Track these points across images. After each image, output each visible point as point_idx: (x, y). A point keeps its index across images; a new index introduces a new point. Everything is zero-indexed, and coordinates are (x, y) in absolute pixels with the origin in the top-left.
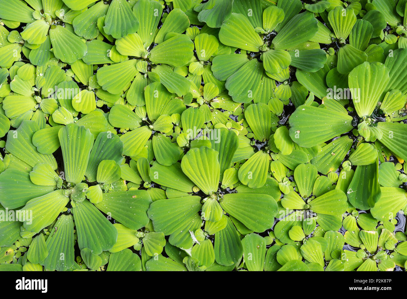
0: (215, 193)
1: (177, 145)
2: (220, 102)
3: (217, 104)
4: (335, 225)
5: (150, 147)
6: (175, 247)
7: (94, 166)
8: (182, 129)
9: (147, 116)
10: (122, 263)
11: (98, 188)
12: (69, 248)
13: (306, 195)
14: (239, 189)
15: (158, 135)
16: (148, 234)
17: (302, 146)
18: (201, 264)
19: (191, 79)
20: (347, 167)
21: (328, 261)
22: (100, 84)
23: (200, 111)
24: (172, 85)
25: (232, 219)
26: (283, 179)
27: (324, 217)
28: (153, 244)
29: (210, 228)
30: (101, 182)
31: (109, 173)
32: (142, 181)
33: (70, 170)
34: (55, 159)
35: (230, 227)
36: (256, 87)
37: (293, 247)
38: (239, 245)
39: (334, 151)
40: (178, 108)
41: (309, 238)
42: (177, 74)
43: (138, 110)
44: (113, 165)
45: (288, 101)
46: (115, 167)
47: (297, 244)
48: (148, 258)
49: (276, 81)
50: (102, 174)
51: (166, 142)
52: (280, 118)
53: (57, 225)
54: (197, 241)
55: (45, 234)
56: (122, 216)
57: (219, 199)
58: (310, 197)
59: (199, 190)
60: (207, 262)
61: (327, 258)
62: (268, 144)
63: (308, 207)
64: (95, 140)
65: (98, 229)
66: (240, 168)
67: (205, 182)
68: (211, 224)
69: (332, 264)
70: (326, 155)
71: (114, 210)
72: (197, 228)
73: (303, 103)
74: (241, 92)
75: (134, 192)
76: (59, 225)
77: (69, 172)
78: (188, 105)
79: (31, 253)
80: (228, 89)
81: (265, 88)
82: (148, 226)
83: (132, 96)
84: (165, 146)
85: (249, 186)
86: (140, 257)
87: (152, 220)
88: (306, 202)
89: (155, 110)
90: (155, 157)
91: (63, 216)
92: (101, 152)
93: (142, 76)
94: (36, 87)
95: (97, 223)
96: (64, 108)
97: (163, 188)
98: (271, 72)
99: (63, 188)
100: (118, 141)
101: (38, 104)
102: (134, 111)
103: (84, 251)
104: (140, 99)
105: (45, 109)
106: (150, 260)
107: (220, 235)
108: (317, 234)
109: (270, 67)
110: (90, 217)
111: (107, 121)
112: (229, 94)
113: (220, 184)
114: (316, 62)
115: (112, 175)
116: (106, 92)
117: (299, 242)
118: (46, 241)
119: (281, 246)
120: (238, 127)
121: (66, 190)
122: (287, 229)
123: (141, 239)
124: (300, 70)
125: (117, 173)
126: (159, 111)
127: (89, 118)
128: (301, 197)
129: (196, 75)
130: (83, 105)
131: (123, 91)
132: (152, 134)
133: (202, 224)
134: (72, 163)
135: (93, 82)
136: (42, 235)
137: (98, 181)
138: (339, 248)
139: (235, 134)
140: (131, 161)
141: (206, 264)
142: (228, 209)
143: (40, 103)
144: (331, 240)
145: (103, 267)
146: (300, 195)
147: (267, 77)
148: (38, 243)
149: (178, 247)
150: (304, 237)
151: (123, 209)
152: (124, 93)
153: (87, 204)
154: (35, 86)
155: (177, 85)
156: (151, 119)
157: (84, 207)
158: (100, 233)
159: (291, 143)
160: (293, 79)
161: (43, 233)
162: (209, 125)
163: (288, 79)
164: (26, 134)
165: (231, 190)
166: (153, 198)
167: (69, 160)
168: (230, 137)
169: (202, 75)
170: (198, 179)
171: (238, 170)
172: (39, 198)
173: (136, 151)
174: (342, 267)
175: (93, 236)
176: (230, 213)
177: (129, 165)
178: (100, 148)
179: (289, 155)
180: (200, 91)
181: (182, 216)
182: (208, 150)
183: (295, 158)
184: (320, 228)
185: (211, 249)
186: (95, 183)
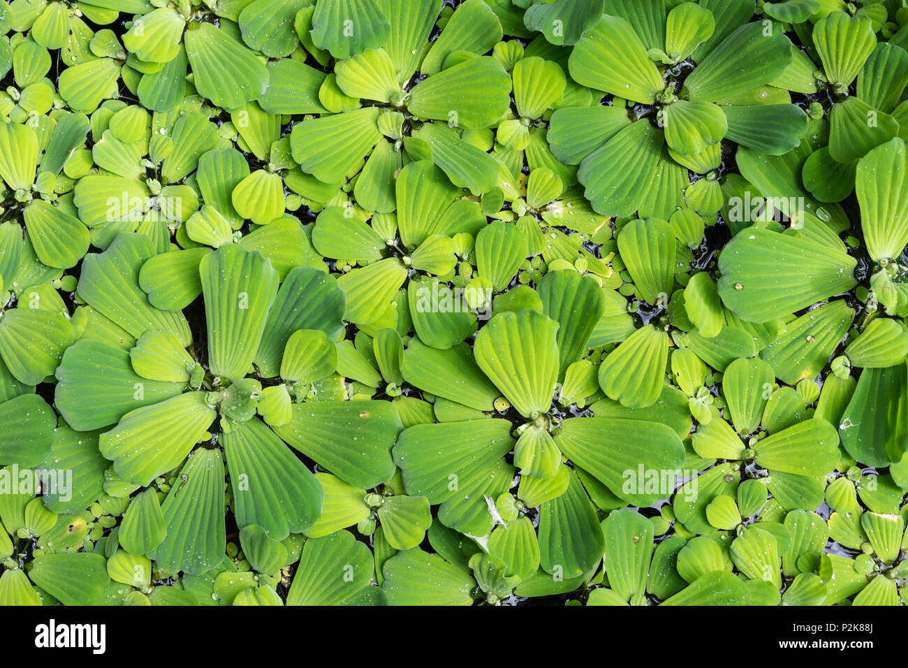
0: (545, 415)
2: (560, 212)
3: (555, 217)
4: (810, 499)
5: (401, 305)
6: (453, 531)
7: (277, 343)
8: (475, 268)
9: (398, 235)
10: (331, 561)
11: (282, 391)
12: (215, 523)
13: (748, 427)
14: (598, 408)
15: (420, 279)
16: (390, 500)
17: (745, 319)
18: (510, 573)
19: (501, 157)
20: (841, 371)
21: (789, 577)
22: (296, 159)
23: (517, 229)
24: (458, 168)
25: (580, 475)
26: (698, 390)
27: (786, 480)
28: (403, 522)
29: (529, 494)
30: (290, 380)
31: (308, 360)
32: (380, 380)
33: (220, 352)
34: (187, 322)
35: (574, 493)
36: (646, 181)
37: (714, 542)
38: (597, 532)
39: (813, 333)
40: (468, 221)
41: (749, 523)
42: (467, 144)
43: (379, 221)
44: (321, 342)
45: (716, 217)
46: (323, 347)
47: (723, 537)
48: (389, 554)
49: (691, 172)
50: (293, 361)
52: (696, 254)
53: (186, 471)
54: (500, 520)
55: (159, 490)
56: (335, 456)
57: (552, 427)
58: (755, 433)
59: (508, 407)
60: (522, 567)
61: (789, 570)
62: (667, 310)
63: (752, 456)
64: (281, 284)
65: (280, 484)
66: (602, 361)
67: (525, 389)
68: (532, 484)
69: (800, 584)
70: (794, 342)
71: (318, 443)
72: (500, 490)
74: (612, 193)
75: (362, 405)
76: (191, 470)
77: (218, 352)
78: (492, 216)
79: (126, 531)
80: (584, 184)
81: (665, 186)
82: (391, 482)
83: (367, 188)
85: (623, 402)
86: (372, 549)
87: (403, 468)
88: (746, 442)
89: (417, 223)
90: (413, 327)
91: (201, 450)
92: (292, 311)
93: (390, 145)
94: (151, 158)
95: (277, 470)
96: (211, 209)
97: (427, 397)
98: (681, 150)
99: (204, 389)
100: (333, 289)
101: (152, 196)
102: (369, 222)
103: (248, 531)
104: (385, 198)
106: (394, 558)
107: (552, 508)
108: (767, 516)
109: (679, 140)
110: (262, 456)
111: (307, 243)
112: (586, 195)
113: (557, 396)
114: (783, 133)
115: (317, 365)
116: (310, 177)
117: (727, 533)
118: (161, 504)
119: (688, 540)
120: (601, 270)
121: (211, 393)
122: (701, 501)
123: (374, 509)
124: (745, 148)
125: (328, 361)
126: (426, 226)
127: (270, 233)
128: (735, 431)
129: (511, 148)
130: (257, 205)
131: (347, 178)
132: (408, 277)
133: (513, 484)
134: (227, 333)
135: (280, 154)
136: (152, 490)
137: (283, 377)
138: (815, 548)
139: (596, 284)
140: (358, 336)
141: (521, 572)
142: (571, 452)
143: (157, 195)
144: (799, 529)
145: (287, 569)
146: (734, 428)
147: (671, 160)
148: (143, 509)
149: (459, 530)
150: (740, 521)
151: (338, 442)
152: (349, 181)
153: (258, 428)
154: (147, 157)
155: (469, 168)
156: (406, 243)
157: (249, 433)
158: (286, 493)
159: (719, 312)
160: (728, 168)
161: (155, 487)
162: (537, 262)
163: (717, 169)
164: (126, 263)
165: (579, 411)
166: (406, 420)
167: (220, 326)
168: (585, 291)
169: (524, 151)
170: (508, 381)
171: (598, 366)
172: (150, 407)
173: (373, 314)
174: (822, 591)
175: (267, 497)
176: (577, 460)
177: (353, 342)
178: (291, 304)
179: (712, 338)
180: (519, 186)
181: (468, 463)
182: (535, 318)
183: (726, 346)
184: (774, 504)
185: (531, 540)
186: (276, 381)
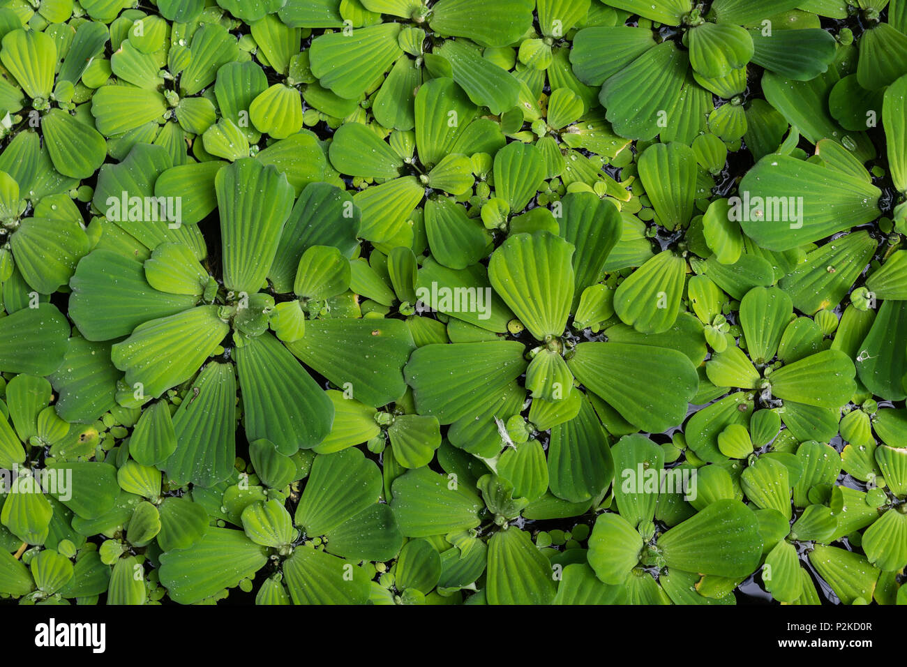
0: (558, 339)
1: (481, 222)
2: (581, 134)
3: (576, 139)
4: (824, 430)
5: (417, 224)
6: (463, 452)
7: (291, 258)
8: (492, 189)
10: (339, 478)
11: (295, 307)
12: (225, 437)
13: (763, 357)
14: (613, 333)
15: (437, 198)
16: (400, 419)
17: (764, 246)
18: (518, 494)
19: (522, 77)
20: (860, 302)
21: (799, 508)
22: (315, 74)
23: (536, 151)
24: (478, 86)
25: (592, 399)
26: (714, 317)
27: (800, 410)
28: (413, 441)
29: (541, 416)
30: (304, 296)
31: (322, 276)
32: (394, 299)
33: (235, 265)
34: (202, 236)
35: (585, 416)
36: (669, 105)
37: (725, 471)
38: (607, 458)
39: (834, 264)
40: (488, 141)
41: (761, 453)
42: (490, 63)
43: (397, 139)
44: (335, 258)
45: (739, 143)
46: (337, 264)
47: (734, 466)
48: (398, 473)
49: (715, 96)
50: (307, 277)
51: (456, 215)
52: (717, 179)
53: (199, 383)
54: (510, 442)
55: (170, 403)
56: (347, 374)
57: (565, 351)
58: (771, 363)
59: (522, 329)
60: (530, 489)
61: (799, 501)
62: (686, 236)
63: (766, 385)
64: (296, 200)
65: (291, 400)
66: (618, 286)
67: (539, 311)
68: (543, 407)
69: (810, 515)
70: (813, 272)
71: (330, 359)
72: (511, 413)
73: (774, 149)
74: (634, 115)
75: (376, 324)
76: (203, 383)
77: (232, 266)
78: (511, 136)
79: (137, 442)
80: (605, 106)
81: (689, 110)
82: (402, 400)
83: (385, 105)
84: (454, 225)
85: (638, 328)
86: (381, 467)
87: (413, 387)
88: (761, 371)
89: (435, 142)
90: (428, 247)
91: (214, 364)
92: (307, 227)
93: (411, 62)
94: (169, 69)
95: (288, 386)
96: (228, 121)
97: (440, 318)
98: (705, 73)
99: (217, 303)
101: (170, 108)
102: (387, 139)
103: (258, 445)
104: (404, 115)
105: (188, 121)
106: (403, 476)
107: (563, 431)
108: (780, 446)
109: (704, 63)
110: (274, 372)
111: (324, 159)
112: (608, 117)
113: (571, 319)
114: (810, 58)
115: (330, 282)
116: (327, 92)
117: (738, 462)
118: (172, 417)
119: (699, 468)
120: (621, 194)
121: (224, 307)
122: (713, 429)
123: (384, 428)
124: (771, 73)
125: (342, 278)
126: (444, 144)
127: (287, 148)
128: (751, 360)
129: (533, 68)
130: (275, 119)
131: (366, 94)
132: (425, 196)
133: (525, 406)
134: (241, 248)
135: (299, 68)
136: (164, 403)
137: (297, 293)
138: (827, 479)
139: (614, 208)
140: (373, 254)
141: (529, 495)
142: (583, 376)
143: (175, 107)
144: (811, 461)
145: (296, 484)
146: (749, 357)
147: (695, 84)
148: (154, 420)
149: (467, 450)
150: (752, 450)
151: (350, 359)
152: (368, 97)
153: (269, 343)
154: (166, 68)
155: (489, 87)
156: (424, 161)
157: (261, 349)
158: (296, 408)
159: (739, 239)
160: (753, 93)
161: (167, 400)
162: (556, 184)
163: (742, 94)
164: (142, 174)
165: (593, 335)
166: (418, 339)
167: (235, 240)
168: (603, 214)
169: (546, 70)
170: (522, 303)
171: (614, 290)
172: (163, 320)
173: (388, 231)
174: (833, 523)
175: (278, 412)
176: (590, 385)
177: (368, 260)
178: (306, 220)
179: (730, 265)
180: (540, 107)
181: (480, 384)
182: (551, 239)
183: (745, 274)
184: (787, 434)
185: (540, 462)
186: (290, 297)
